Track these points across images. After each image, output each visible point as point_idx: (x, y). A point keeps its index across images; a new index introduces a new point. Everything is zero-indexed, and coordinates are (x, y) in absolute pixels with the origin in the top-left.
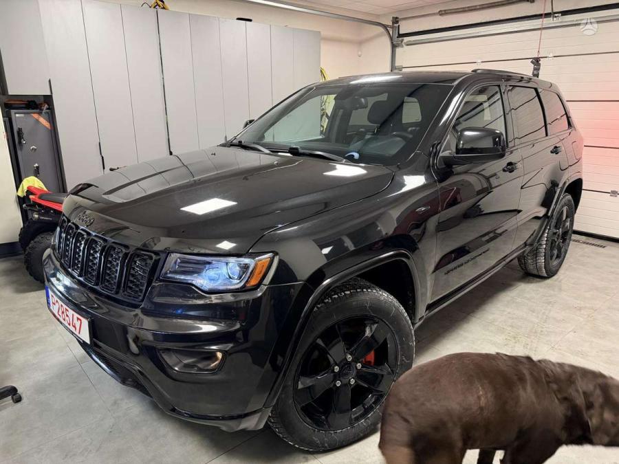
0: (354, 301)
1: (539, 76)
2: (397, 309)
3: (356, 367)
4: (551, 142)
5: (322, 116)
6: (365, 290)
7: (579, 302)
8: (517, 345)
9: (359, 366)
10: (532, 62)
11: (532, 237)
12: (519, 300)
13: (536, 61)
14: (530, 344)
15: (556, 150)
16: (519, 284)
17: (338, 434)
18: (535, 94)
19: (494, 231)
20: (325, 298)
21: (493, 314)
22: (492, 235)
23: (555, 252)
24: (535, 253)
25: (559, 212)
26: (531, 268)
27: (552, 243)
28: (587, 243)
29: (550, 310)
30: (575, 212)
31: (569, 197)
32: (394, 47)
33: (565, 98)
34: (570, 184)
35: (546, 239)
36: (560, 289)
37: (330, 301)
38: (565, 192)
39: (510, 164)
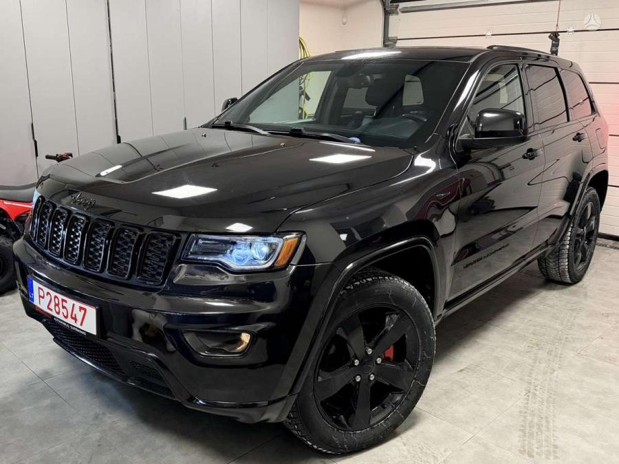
0: (376, 289)
1: (558, 53)
2: (419, 299)
3: (376, 362)
4: (574, 128)
5: (300, 95)
6: (386, 278)
7: (605, 308)
8: (540, 352)
9: (379, 361)
10: (550, 37)
11: (554, 236)
12: (541, 307)
13: (555, 36)
14: (554, 350)
15: (578, 138)
16: (541, 290)
17: (358, 435)
18: (555, 74)
19: (505, 228)
20: (347, 285)
21: (512, 321)
22: (503, 233)
23: (580, 255)
24: (557, 254)
25: (583, 208)
26: (553, 273)
27: (576, 244)
28: (615, 248)
29: (575, 317)
30: (601, 210)
31: (594, 191)
32: (387, 13)
33: (588, 79)
34: (594, 176)
35: (569, 238)
36: (586, 296)
37: (352, 288)
38: (590, 185)
39: (530, 150)
